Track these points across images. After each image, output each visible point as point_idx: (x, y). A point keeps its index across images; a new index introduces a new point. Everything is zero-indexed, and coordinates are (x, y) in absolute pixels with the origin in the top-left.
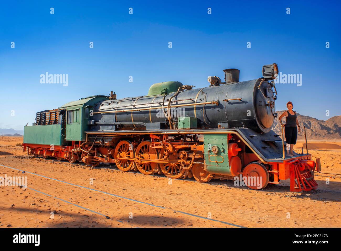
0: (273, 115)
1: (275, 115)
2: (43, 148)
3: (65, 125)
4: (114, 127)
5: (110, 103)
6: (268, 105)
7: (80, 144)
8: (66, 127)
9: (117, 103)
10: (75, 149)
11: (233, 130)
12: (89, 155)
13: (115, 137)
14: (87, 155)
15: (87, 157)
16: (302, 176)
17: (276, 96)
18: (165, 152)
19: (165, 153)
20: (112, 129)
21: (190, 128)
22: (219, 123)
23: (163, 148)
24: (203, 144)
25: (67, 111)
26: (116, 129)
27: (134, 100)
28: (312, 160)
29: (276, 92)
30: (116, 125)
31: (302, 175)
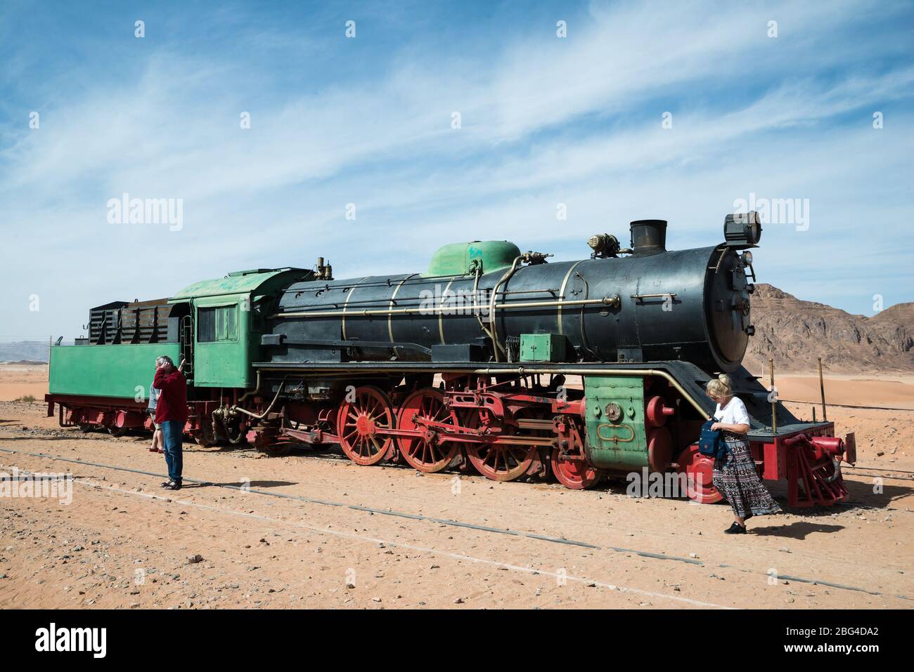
0: (746, 331)
1: (750, 331)
2: (112, 406)
3: (191, 345)
4: (338, 352)
5: (323, 291)
6: (734, 308)
7: (235, 397)
8: (193, 351)
9: (344, 291)
10: (223, 408)
11: (658, 366)
12: (264, 425)
13: (341, 379)
14: (259, 424)
15: (259, 429)
16: (813, 472)
17: (751, 285)
18: (484, 415)
19: (482, 418)
20: (331, 358)
21: (551, 361)
22: (618, 348)
23: (477, 406)
24: (584, 398)
25: (198, 308)
26: (345, 358)
27: (391, 283)
28: (836, 437)
29: (753, 276)
30: (343, 349)
31: (814, 469)
